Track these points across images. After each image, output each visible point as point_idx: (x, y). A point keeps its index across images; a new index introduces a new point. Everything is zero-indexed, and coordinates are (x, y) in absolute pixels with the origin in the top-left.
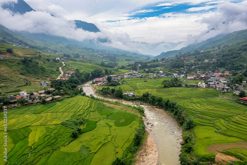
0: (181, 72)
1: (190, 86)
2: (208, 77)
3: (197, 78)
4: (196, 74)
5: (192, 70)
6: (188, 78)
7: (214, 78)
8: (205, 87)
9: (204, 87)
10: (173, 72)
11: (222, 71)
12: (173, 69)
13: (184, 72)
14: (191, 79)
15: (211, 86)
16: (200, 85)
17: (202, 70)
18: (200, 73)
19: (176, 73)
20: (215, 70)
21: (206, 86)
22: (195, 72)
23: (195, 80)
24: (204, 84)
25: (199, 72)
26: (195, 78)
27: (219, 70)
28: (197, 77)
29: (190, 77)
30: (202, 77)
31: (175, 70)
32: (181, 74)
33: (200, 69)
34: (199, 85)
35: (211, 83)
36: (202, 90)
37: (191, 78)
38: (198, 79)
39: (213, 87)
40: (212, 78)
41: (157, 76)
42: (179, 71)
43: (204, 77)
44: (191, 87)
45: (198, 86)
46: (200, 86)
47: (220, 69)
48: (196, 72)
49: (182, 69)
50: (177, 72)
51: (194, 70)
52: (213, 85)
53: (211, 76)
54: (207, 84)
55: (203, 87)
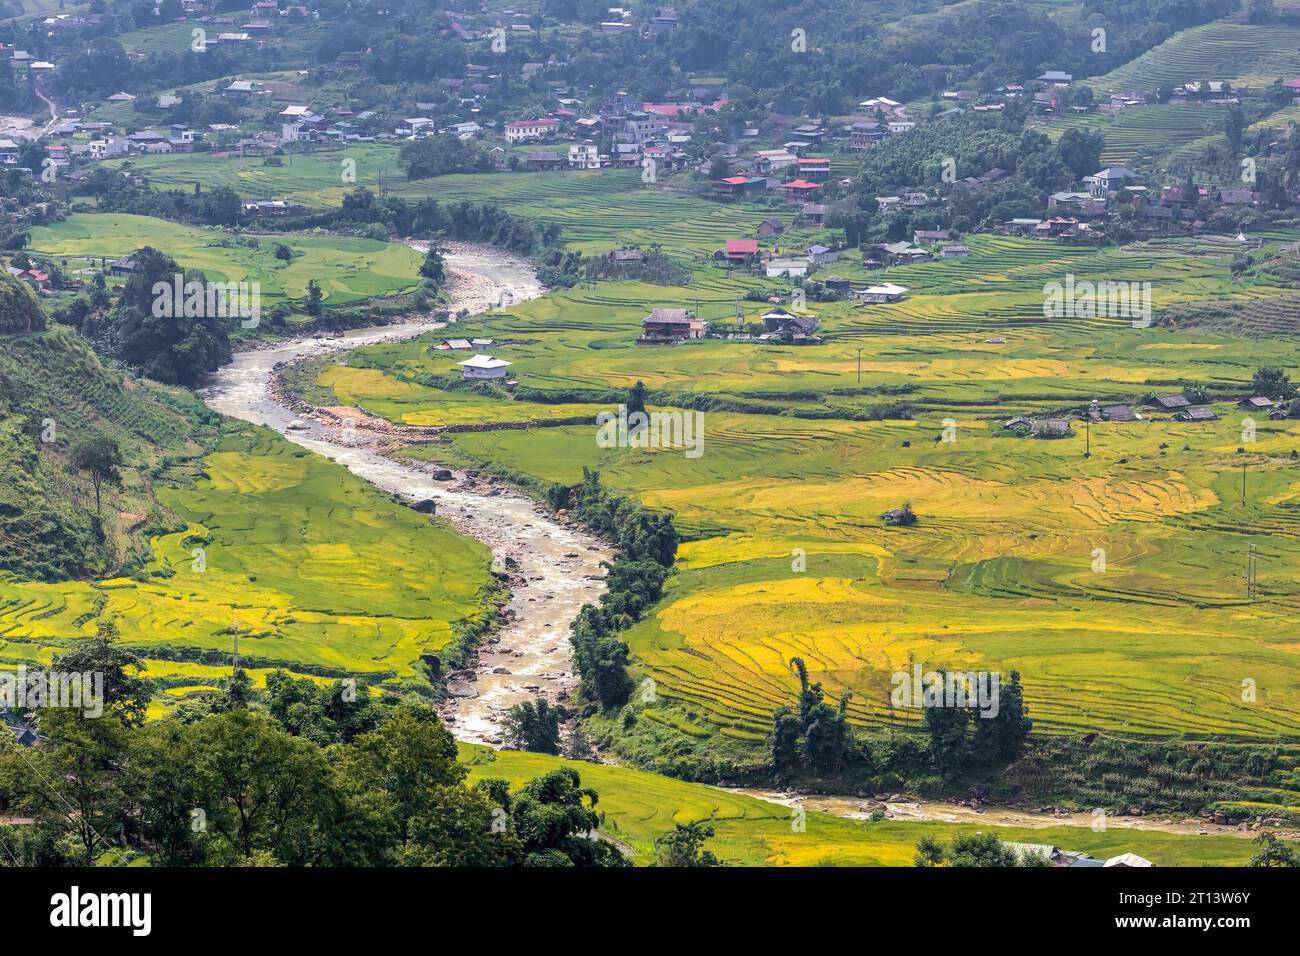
0: (453, 107)
1: (530, 167)
2: (611, 121)
3: (559, 135)
4: (556, 116)
5: (523, 93)
6: (511, 135)
7: (643, 129)
8: (598, 166)
9: (593, 164)
10: (388, 107)
11: (702, 92)
12: (390, 90)
13: (471, 105)
14: (527, 142)
15: (623, 158)
16: (575, 156)
17: (586, 87)
18: (573, 106)
19: (418, 114)
20: (666, 90)
21: (602, 163)
22: (545, 105)
23: (553, 143)
24: (593, 150)
25: (567, 101)
26: (551, 133)
27: (693, 87)
28: (560, 131)
29: (521, 131)
30: (584, 127)
31: (404, 91)
32: (458, 122)
33: (574, 84)
34: (571, 158)
35: (622, 148)
36: (584, 175)
37: (528, 133)
38: (565, 136)
39: (632, 162)
40: (633, 124)
41: (308, 138)
42: (439, 99)
43: (597, 125)
44: (536, 171)
45: (567, 162)
46: (576, 163)
47: (694, 82)
48: (551, 105)
49: (452, 89)
50: (423, 106)
51: (535, 90)
52: (633, 152)
53: (629, 119)
54: (608, 152)
55: (590, 166)
